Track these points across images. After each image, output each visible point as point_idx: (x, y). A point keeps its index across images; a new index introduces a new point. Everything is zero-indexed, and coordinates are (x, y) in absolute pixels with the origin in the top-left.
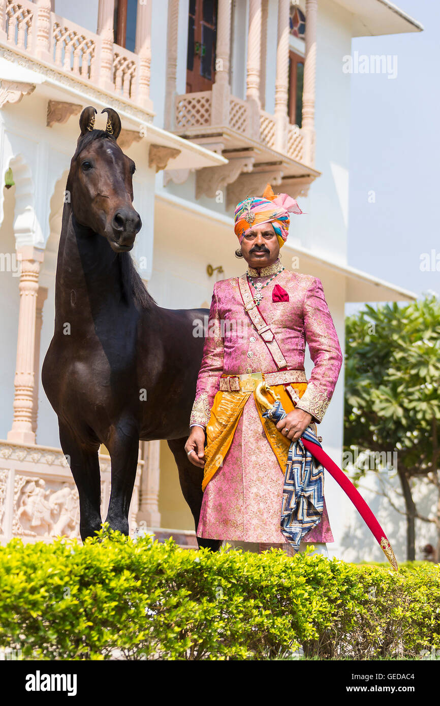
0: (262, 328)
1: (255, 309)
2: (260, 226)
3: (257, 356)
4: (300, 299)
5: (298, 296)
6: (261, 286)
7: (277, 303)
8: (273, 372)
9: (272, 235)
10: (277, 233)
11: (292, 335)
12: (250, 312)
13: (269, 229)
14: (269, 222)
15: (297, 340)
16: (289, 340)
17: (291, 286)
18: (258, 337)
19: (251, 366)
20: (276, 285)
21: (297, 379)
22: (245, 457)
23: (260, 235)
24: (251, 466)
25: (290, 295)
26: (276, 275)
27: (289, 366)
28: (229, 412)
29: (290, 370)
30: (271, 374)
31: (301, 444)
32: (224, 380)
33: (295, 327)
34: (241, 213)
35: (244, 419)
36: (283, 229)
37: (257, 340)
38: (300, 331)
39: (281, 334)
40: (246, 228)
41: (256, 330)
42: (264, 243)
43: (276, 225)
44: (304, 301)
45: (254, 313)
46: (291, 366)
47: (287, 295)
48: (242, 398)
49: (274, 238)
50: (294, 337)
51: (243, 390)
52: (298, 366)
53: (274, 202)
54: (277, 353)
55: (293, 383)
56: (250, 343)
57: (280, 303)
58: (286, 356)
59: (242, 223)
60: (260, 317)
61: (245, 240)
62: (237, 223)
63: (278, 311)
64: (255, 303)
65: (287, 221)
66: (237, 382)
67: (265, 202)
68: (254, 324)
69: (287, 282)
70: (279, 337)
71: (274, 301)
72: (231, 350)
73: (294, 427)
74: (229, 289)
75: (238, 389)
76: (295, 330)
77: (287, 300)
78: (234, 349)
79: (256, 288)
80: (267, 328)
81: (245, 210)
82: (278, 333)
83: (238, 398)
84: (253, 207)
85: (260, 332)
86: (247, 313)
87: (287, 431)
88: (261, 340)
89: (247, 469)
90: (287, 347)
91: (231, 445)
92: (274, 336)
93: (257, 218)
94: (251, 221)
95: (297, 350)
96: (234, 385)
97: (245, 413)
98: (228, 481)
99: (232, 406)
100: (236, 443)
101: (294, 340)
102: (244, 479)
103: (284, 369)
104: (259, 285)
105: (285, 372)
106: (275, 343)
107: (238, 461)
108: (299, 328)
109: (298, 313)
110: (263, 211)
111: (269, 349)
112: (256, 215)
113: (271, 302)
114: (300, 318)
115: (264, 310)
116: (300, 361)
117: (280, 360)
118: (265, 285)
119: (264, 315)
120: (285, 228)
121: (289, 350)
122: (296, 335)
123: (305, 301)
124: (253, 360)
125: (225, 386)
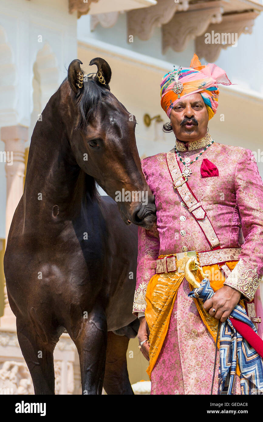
0: (193, 205)
1: (185, 185)
2: (188, 97)
3: (189, 234)
4: (230, 173)
5: (227, 170)
6: (189, 161)
7: (207, 178)
8: (206, 251)
9: (202, 107)
10: (206, 104)
11: (224, 211)
12: (179, 189)
13: (198, 100)
14: (198, 92)
15: (230, 215)
16: (221, 217)
17: (221, 160)
18: (189, 214)
19: (185, 244)
20: (204, 160)
21: (232, 257)
22: (181, 342)
23: (189, 106)
24: (189, 351)
25: (220, 169)
26: (205, 149)
27: (222, 245)
28: (164, 297)
29: (223, 248)
30: (204, 253)
31: (230, 323)
32: (161, 261)
33: (227, 203)
34: (168, 85)
35: (178, 302)
36: (213, 99)
37: (187, 218)
38: (233, 206)
39: (212, 211)
40: (175, 99)
41: (186, 207)
42: (193, 114)
43: (205, 95)
44: (234, 175)
45: (184, 191)
46: (223, 244)
47: (216, 169)
48: (177, 280)
49: (204, 110)
50: (227, 213)
51: (179, 271)
52: (231, 244)
53: (202, 72)
54: (210, 231)
55: (229, 261)
56: (181, 222)
57: (209, 178)
58: (218, 234)
59: (169, 94)
60: (190, 193)
61: (174, 112)
62: (163, 95)
63: (207, 186)
64: (184, 180)
65: (216, 91)
66: (174, 262)
67: (193, 72)
68: (184, 202)
69: (217, 155)
70: (210, 214)
71: (203, 177)
72: (164, 230)
73: (222, 306)
74: (156, 166)
75: (175, 269)
76: (227, 205)
77: (217, 175)
78: (166, 228)
79: (184, 163)
80: (198, 205)
81: (172, 81)
82: (209, 210)
83: (173, 279)
84: (181, 77)
85: (191, 210)
86: (176, 191)
87: (214, 311)
88: (192, 218)
89: (185, 355)
90: (219, 224)
91: (168, 331)
92: (206, 214)
93: (186, 88)
94: (180, 92)
95: (229, 226)
96: (171, 266)
97: (179, 297)
98: (168, 368)
99: (167, 289)
100: (172, 329)
101: (227, 215)
102: (182, 365)
103: (217, 247)
104: (187, 160)
105: (218, 251)
106: (207, 221)
107: (175, 347)
108: (231, 203)
109: (229, 187)
110: (191, 81)
111: (201, 227)
112: (184, 85)
113: (200, 178)
114: (232, 192)
115: (194, 186)
116: (232, 239)
117: (213, 238)
118: (195, 160)
119: (194, 191)
120: (214, 99)
121: (221, 227)
122: (229, 211)
123: (236, 174)
124: (186, 238)
125: (161, 267)
